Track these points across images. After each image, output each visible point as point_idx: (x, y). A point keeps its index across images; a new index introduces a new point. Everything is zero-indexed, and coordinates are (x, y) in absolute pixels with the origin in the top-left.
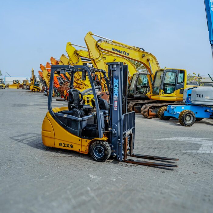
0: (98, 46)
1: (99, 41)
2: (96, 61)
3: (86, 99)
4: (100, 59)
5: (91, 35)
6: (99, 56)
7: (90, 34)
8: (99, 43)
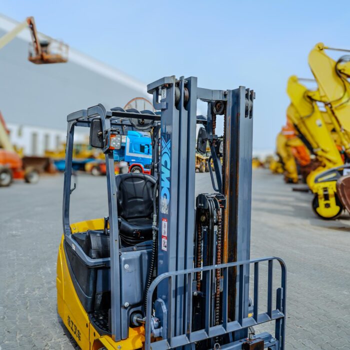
0: (340, 71)
1: (340, 61)
2: (334, 106)
3: (321, 193)
4: (344, 100)
5: (322, 50)
6: (342, 95)
7: (319, 48)
8: (341, 66)
